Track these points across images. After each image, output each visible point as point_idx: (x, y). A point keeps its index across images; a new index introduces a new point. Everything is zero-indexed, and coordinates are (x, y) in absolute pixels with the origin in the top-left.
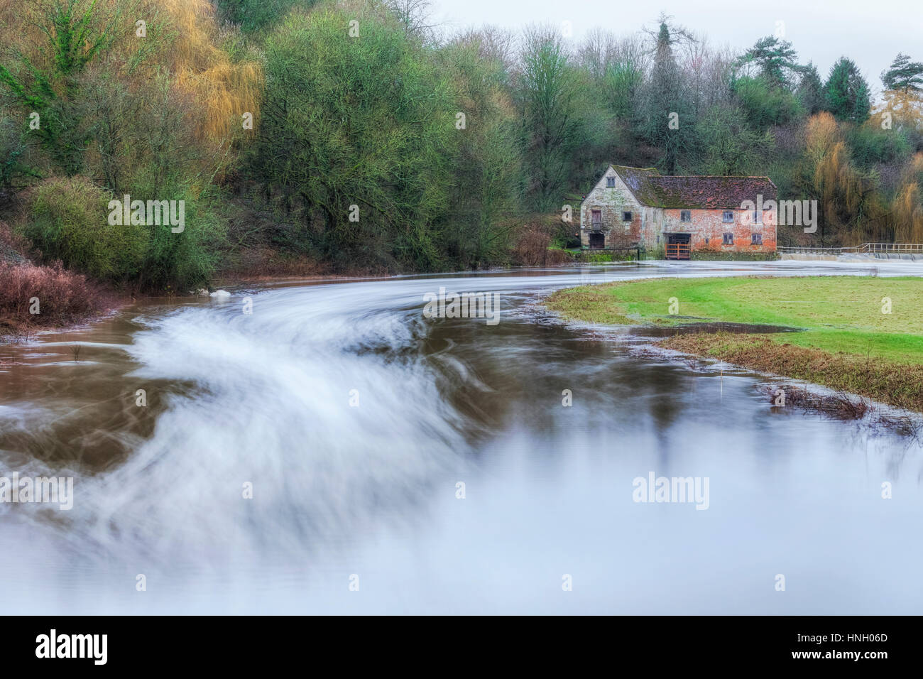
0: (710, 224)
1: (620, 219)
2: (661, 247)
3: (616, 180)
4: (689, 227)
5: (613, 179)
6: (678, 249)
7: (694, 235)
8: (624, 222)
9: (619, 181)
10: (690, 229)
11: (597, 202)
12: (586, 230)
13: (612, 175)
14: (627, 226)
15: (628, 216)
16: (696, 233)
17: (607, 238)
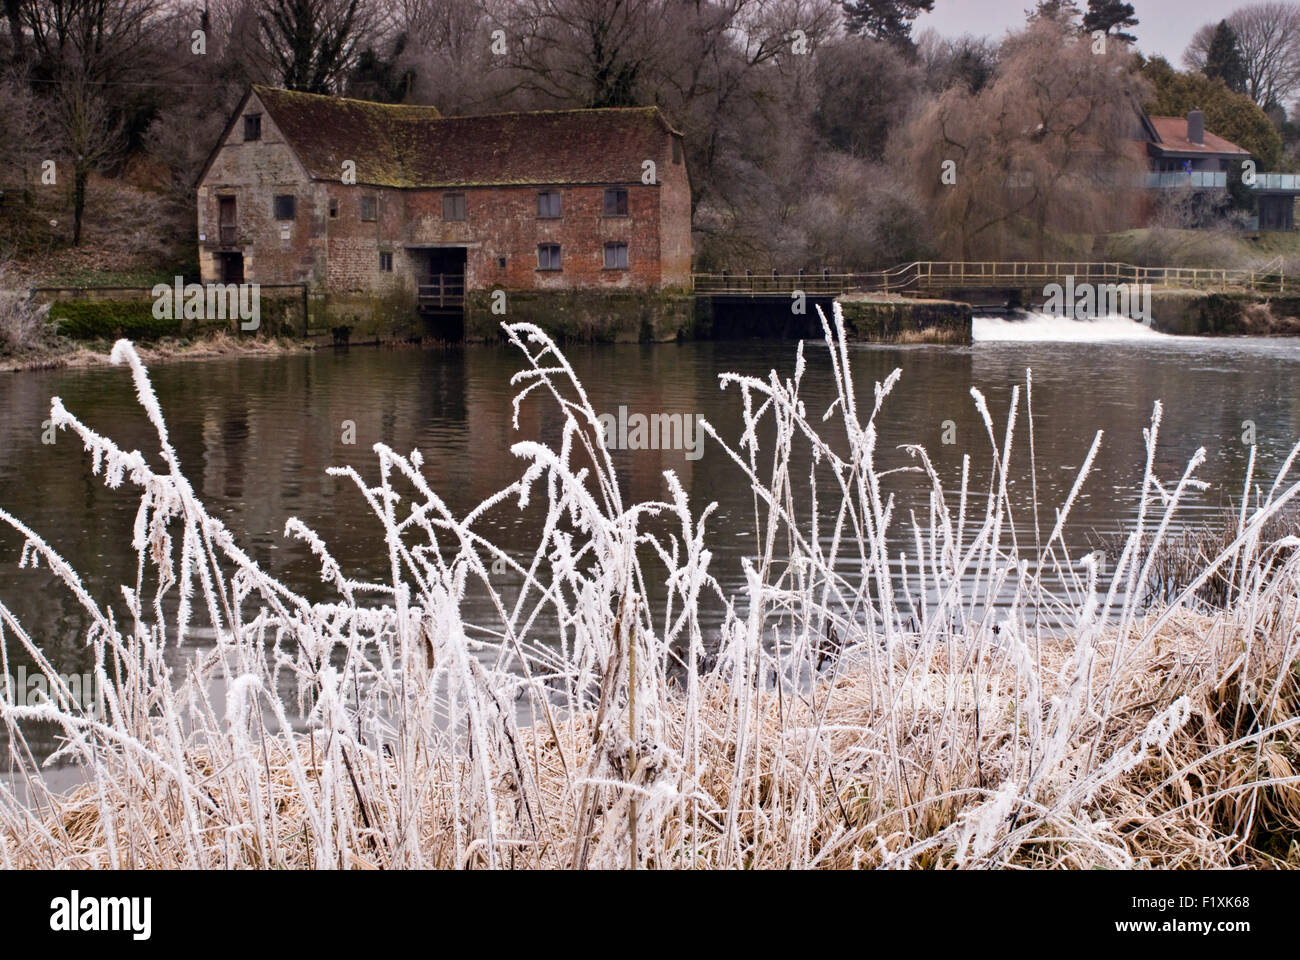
0: (507, 221)
1: (271, 214)
2: (401, 279)
3: (262, 122)
4: (462, 231)
5: (258, 121)
6: (442, 286)
7: (473, 251)
8: (280, 223)
9: (268, 124)
10: (463, 238)
11: (228, 178)
12: (208, 246)
13: (255, 111)
14: (286, 232)
15: (286, 207)
16: (478, 245)
17: (248, 261)
